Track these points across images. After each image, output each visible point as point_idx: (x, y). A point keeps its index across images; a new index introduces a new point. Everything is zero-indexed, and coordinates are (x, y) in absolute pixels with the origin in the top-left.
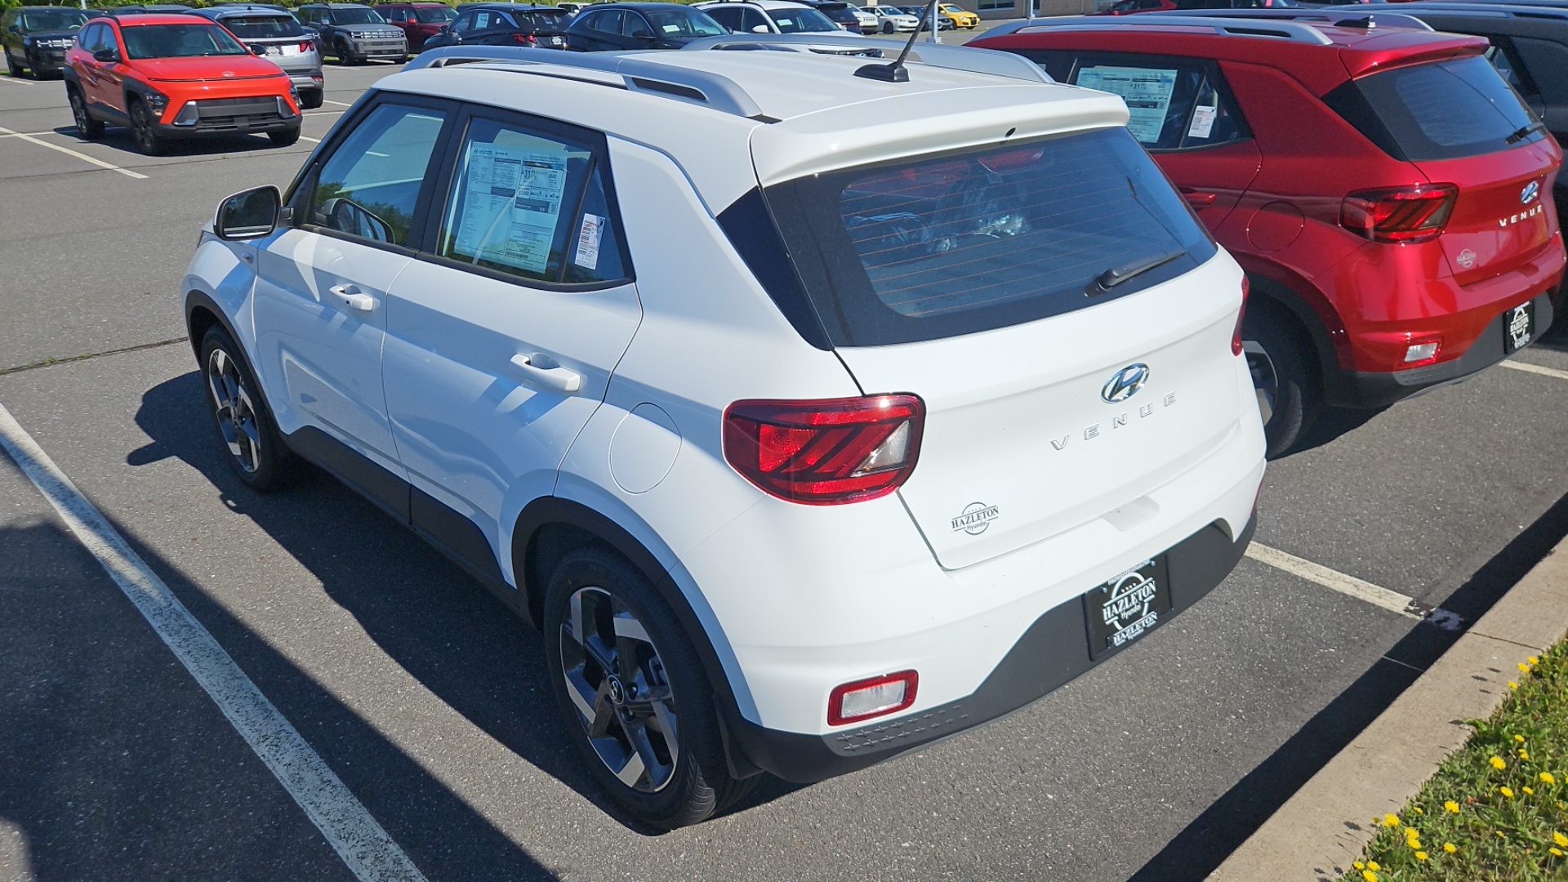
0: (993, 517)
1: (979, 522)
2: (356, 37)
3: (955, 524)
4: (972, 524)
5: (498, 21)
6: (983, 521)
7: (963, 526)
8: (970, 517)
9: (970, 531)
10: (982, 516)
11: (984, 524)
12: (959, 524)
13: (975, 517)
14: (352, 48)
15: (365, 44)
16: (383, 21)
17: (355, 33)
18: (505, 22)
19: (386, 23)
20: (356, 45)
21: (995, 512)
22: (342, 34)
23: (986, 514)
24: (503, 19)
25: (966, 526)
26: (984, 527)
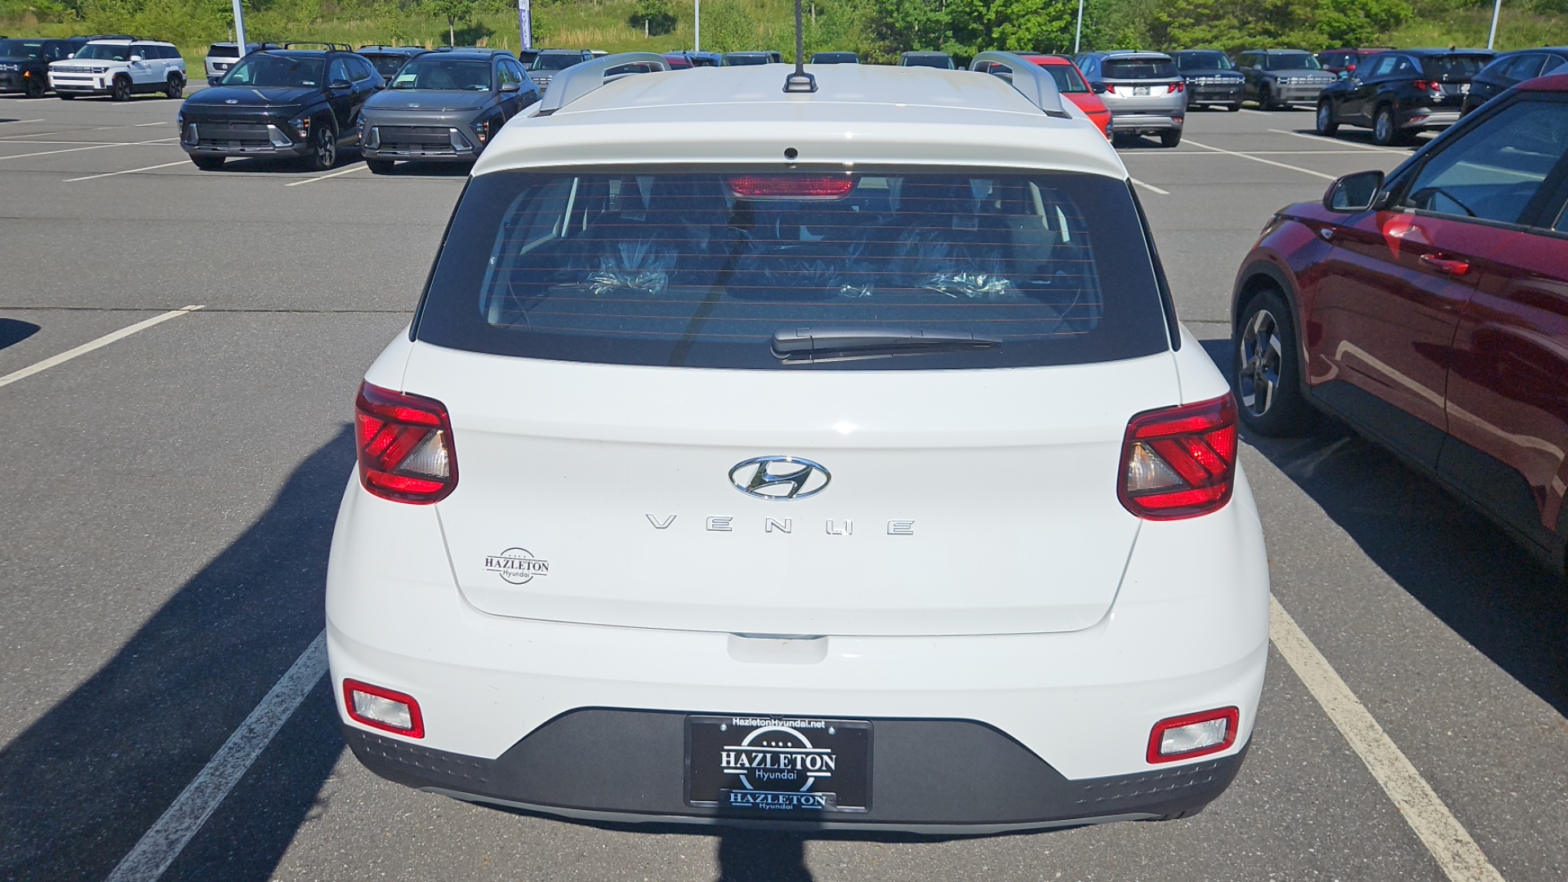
0: (540, 572)
1: (520, 571)
2: (1282, 83)
3: (489, 562)
4: (510, 570)
5: (1403, 66)
6: (526, 571)
7: (497, 568)
8: (509, 562)
9: (505, 576)
10: (526, 566)
11: (527, 575)
12: (493, 565)
13: (516, 564)
14: (1274, 93)
15: (1289, 90)
16: (1319, 66)
17: (1282, 78)
18: (1411, 69)
19: (1322, 69)
20: (1279, 90)
21: (544, 569)
22: (1268, 79)
23: (531, 566)
24: (1409, 64)
25: (502, 569)
26: (524, 579)
